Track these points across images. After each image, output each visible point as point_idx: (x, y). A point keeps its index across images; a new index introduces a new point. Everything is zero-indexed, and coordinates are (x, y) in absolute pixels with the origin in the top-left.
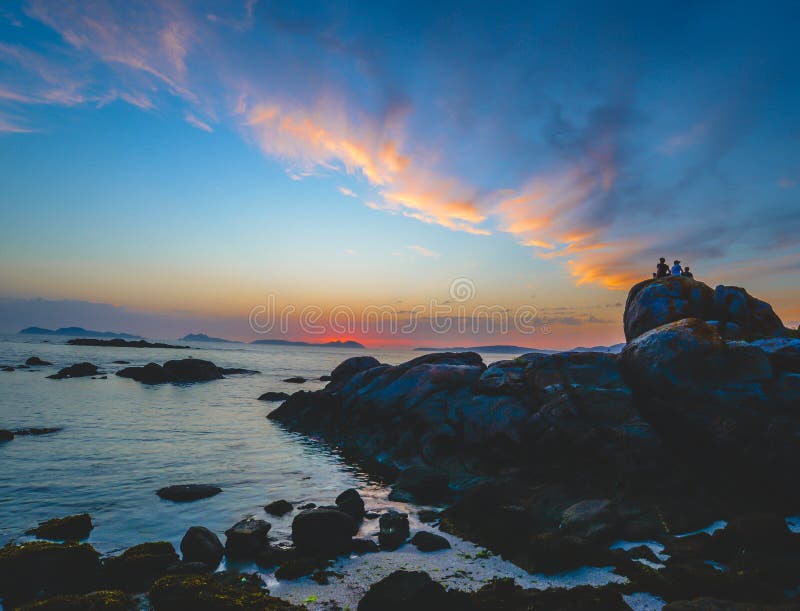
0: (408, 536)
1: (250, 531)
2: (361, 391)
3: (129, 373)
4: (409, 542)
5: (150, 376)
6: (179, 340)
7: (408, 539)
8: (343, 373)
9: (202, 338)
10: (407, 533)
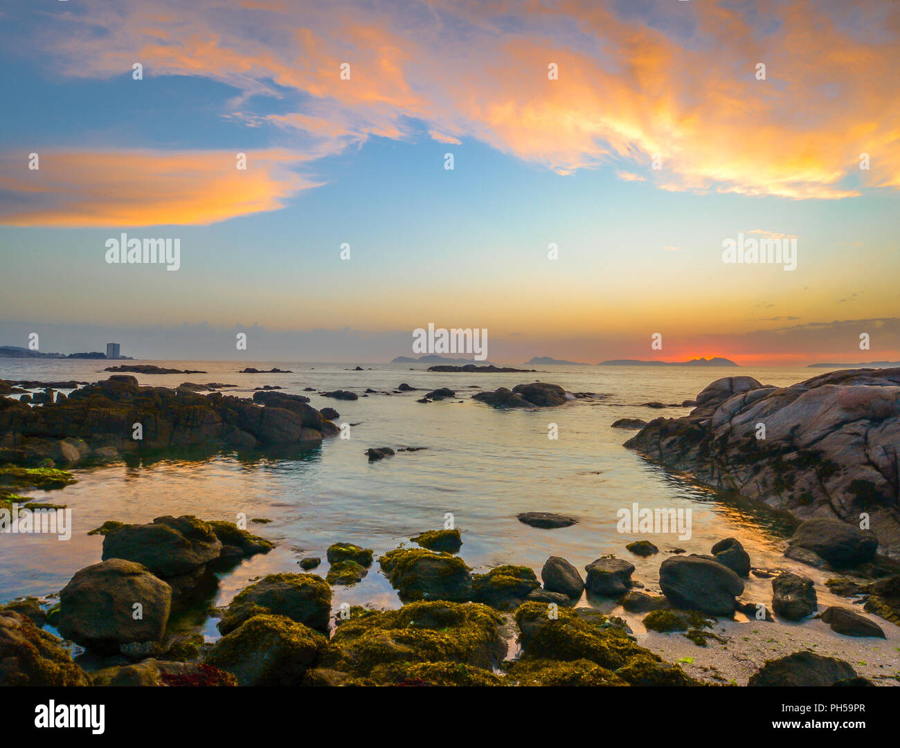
0: (816, 610)
1: (612, 571)
2: (738, 420)
3: (483, 397)
4: (818, 617)
5: (500, 400)
6: (525, 363)
7: (815, 614)
8: (712, 397)
9: (547, 361)
10: (815, 606)
